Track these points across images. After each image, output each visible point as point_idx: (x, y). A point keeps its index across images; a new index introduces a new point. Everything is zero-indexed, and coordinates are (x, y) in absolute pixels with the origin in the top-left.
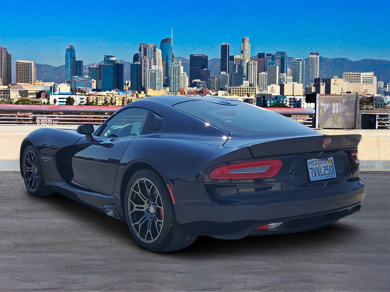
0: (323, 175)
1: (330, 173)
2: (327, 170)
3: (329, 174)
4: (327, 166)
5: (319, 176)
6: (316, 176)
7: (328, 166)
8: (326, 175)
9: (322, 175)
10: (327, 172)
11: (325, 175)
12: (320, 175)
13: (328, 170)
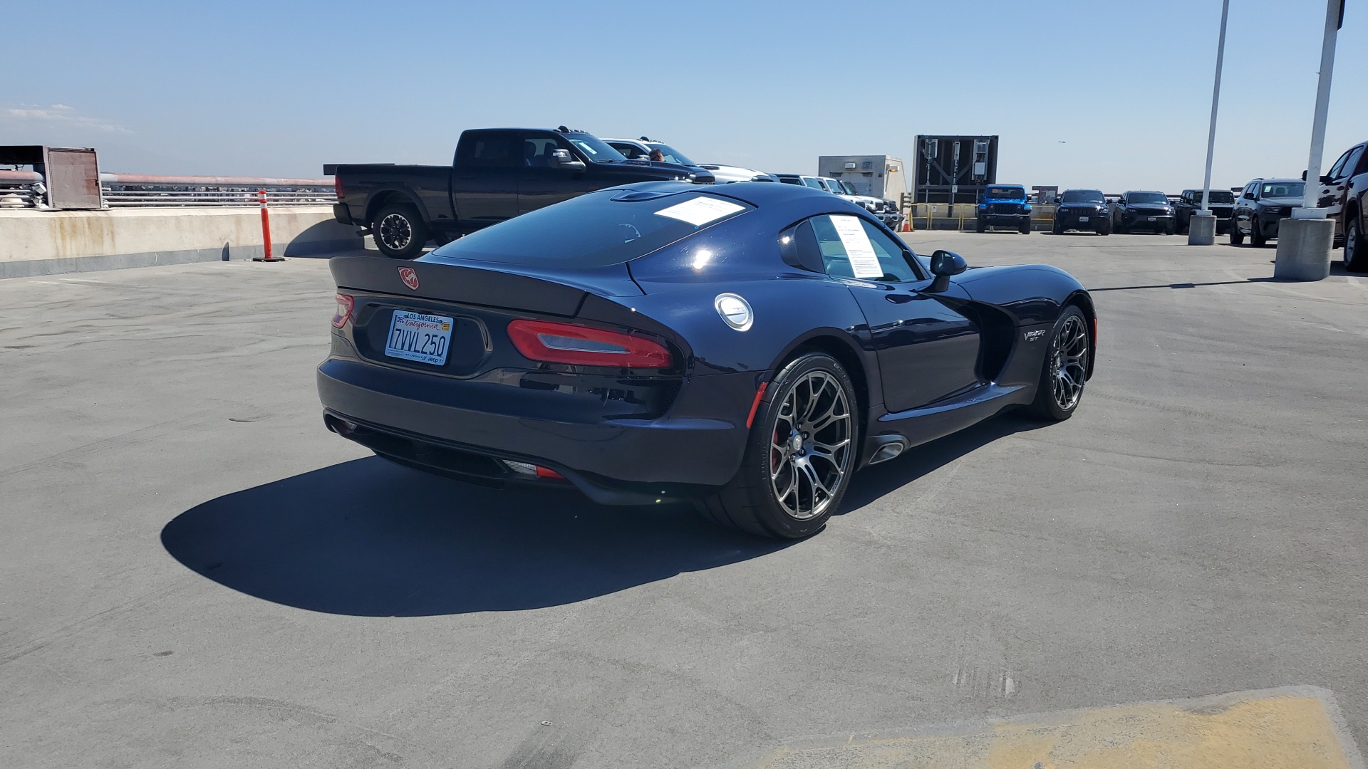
0: (418, 352)
1: (436, 353)
2: (432, 343)
3: (431, 354)
4: (434, 336)
5: (409, 350)
6: (402, 349)
7: (436, 336)
8: (426, 353)
9: (415, 351)
10: (429, 348)
11: (423, 352)
12: (413, 349)
13: (434, 345)
